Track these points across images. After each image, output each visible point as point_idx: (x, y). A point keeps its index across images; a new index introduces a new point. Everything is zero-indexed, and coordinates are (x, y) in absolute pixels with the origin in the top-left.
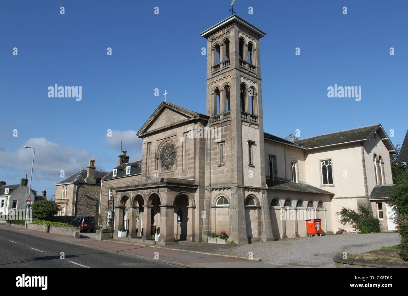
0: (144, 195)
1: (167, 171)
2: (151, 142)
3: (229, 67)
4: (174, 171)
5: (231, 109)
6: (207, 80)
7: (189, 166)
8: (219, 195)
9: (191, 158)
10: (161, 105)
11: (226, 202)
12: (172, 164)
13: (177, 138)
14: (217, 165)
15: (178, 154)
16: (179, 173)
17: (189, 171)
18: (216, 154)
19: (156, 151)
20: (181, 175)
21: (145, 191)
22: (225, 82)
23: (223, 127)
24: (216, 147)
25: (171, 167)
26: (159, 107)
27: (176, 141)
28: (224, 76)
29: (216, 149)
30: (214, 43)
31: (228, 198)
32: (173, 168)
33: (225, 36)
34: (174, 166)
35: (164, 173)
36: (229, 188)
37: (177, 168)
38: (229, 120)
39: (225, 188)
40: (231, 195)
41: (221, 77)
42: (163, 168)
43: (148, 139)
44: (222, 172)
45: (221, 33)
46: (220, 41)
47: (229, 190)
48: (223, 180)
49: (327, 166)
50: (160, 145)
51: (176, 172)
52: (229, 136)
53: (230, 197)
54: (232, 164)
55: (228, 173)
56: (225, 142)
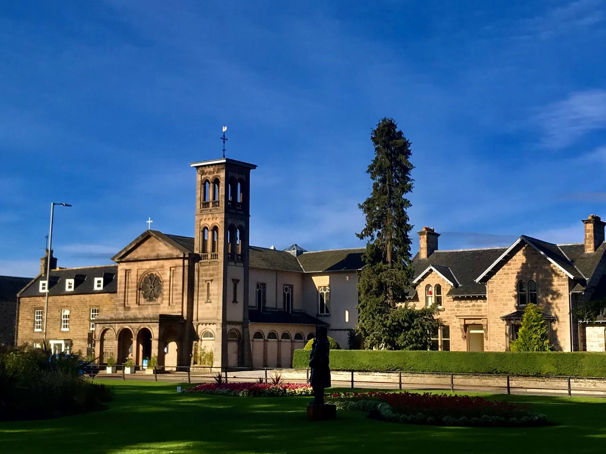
0: (132, 329)
1: (151, 303)
2: (130, 270)
3: (218, 209)
4: (159, 304)
5: (219, 251)
6: (196, 215)
7: (177, 301)
8: (205, 329)
9: (179, 294)
10: (145, 233)
11: (211, 336)
12: (157, 297)
13: (163, 270)
14: (204, 302)
15: (164, 288)
16: (165, 307)
17: (176, 306)
18: (203, 291)
19: (138, 281)
20: (167, 309)
21: (134, 325)
22: (214, 222)
23: (211, 266)
24: (204, 284)
25: (156, 299)
26: (142, 236)
27: (163, 274)
28: (213, 216)
29: (204, 286)
30: (203, 177)
31: (213, 332)
32: (158, 300)
33: (216, 174)
34: (160, 299)
35: (148, 305)
36: (213, 324)
37: (164, 301)
38: (217, 261)
39: (210, 324)
40: (216, 330)
41: (210, 216)
42: (146, 299)
43: (126, 265)
44: (208, 308)
45: (211, 169)
46: (211, 177)
47: (215, 325)
48: (208, 316)
49: (325, 292)
50: (142, 275)
51: (162, 305)
52: (216, 276)
53: (215, 332)
54: (218, 302)
55: (215, 309)
56: (212, 280)
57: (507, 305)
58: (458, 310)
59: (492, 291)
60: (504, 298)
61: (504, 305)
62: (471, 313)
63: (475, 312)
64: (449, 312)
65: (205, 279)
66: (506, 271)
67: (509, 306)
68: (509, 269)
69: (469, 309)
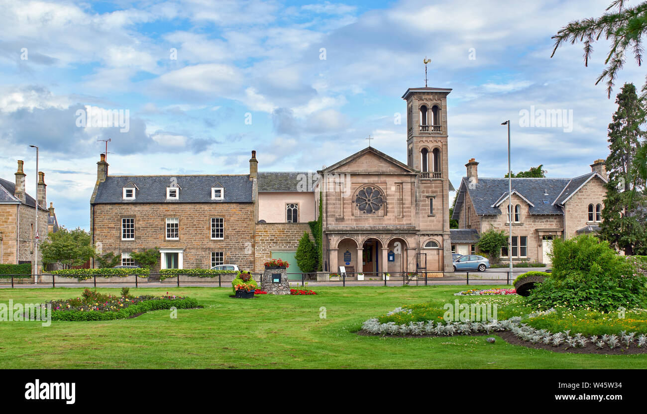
0: (382, 239)
1: (370, 215)
3: (439, 133)
4: (382, 216)
5: (443, 170)
8: (428, 239)
11: (436, 245)
12: (376, 209)
13: (386, 185)
14: (426, 215)
15: (388, 201)
16: (390, 219)
18: (425, 205)
20: (393, 221)
21: (384, 235)
22: (434, 145)
23: (433, 184)
25: (376, 212)
27: (386, 189)
28: (435, 139)
29: (426, 201)
30: (420, 102)
31: (438, 242)
32: (378, 213)
34: (380, 211)
35: (366, 216)
36: (440, 235)
38: (440, 180)
39: (435, 235)
40: (444, 240)
41: (431, 139)
42: (362, 212)
44: (433, 221)
46: (430, 104)
48: (432, 227)
50: (358, 188)
51: (386, 217)
52: (440, 193)
53: (440, 242)
54: (443, 216)
55: (439, 222)
56: (434, 197)
57: (580, 221)
58: (534, 224)
59: (569, 211)
60: (578, 216)
61: (578, 221)
62: (545, 227)
63: (548, 226)
64: (527, 226)
65: (427, 195)
66: (580, 197)
67: (581, 222)
68: (581, 195)
69: (543, 223)
